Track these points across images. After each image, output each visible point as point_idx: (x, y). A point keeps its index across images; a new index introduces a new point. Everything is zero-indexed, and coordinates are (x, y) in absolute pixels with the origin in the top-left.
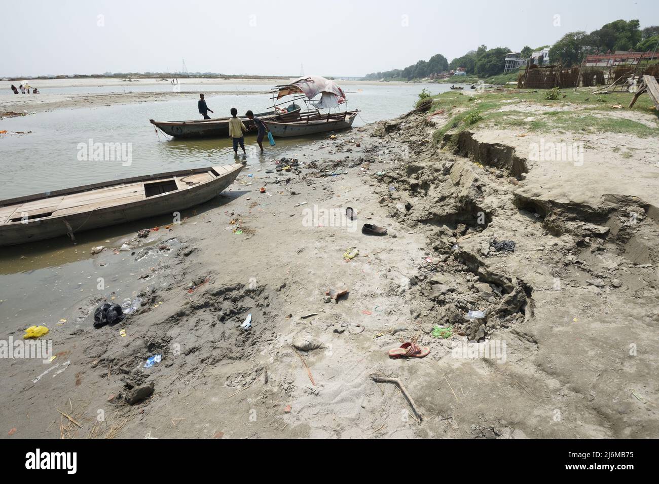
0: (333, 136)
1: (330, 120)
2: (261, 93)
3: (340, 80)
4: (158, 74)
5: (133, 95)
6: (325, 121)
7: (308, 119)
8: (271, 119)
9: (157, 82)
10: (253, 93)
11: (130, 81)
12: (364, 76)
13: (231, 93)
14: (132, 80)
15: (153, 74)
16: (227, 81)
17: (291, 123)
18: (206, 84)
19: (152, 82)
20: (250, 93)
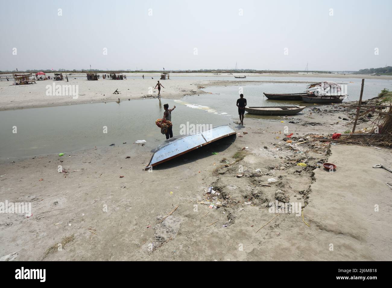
0: (333, 104)
1: (331, 98)
2: (286, 82)
3: (336, 74)
4: (225, 70)
5: (229, 82)
6: (330, 98)
7: (321, 97)
8: (305, 95)
9: (228, 75)
10: (281, 82)
11: (217, 74)
12: (358, 70)
13: (270, 82)
14: (218, 74)
15: (223, 70)
16: (261, 74)
17: (314, 98)
18: (251, 76)
19: (226, 75)
20: (279, 82)
